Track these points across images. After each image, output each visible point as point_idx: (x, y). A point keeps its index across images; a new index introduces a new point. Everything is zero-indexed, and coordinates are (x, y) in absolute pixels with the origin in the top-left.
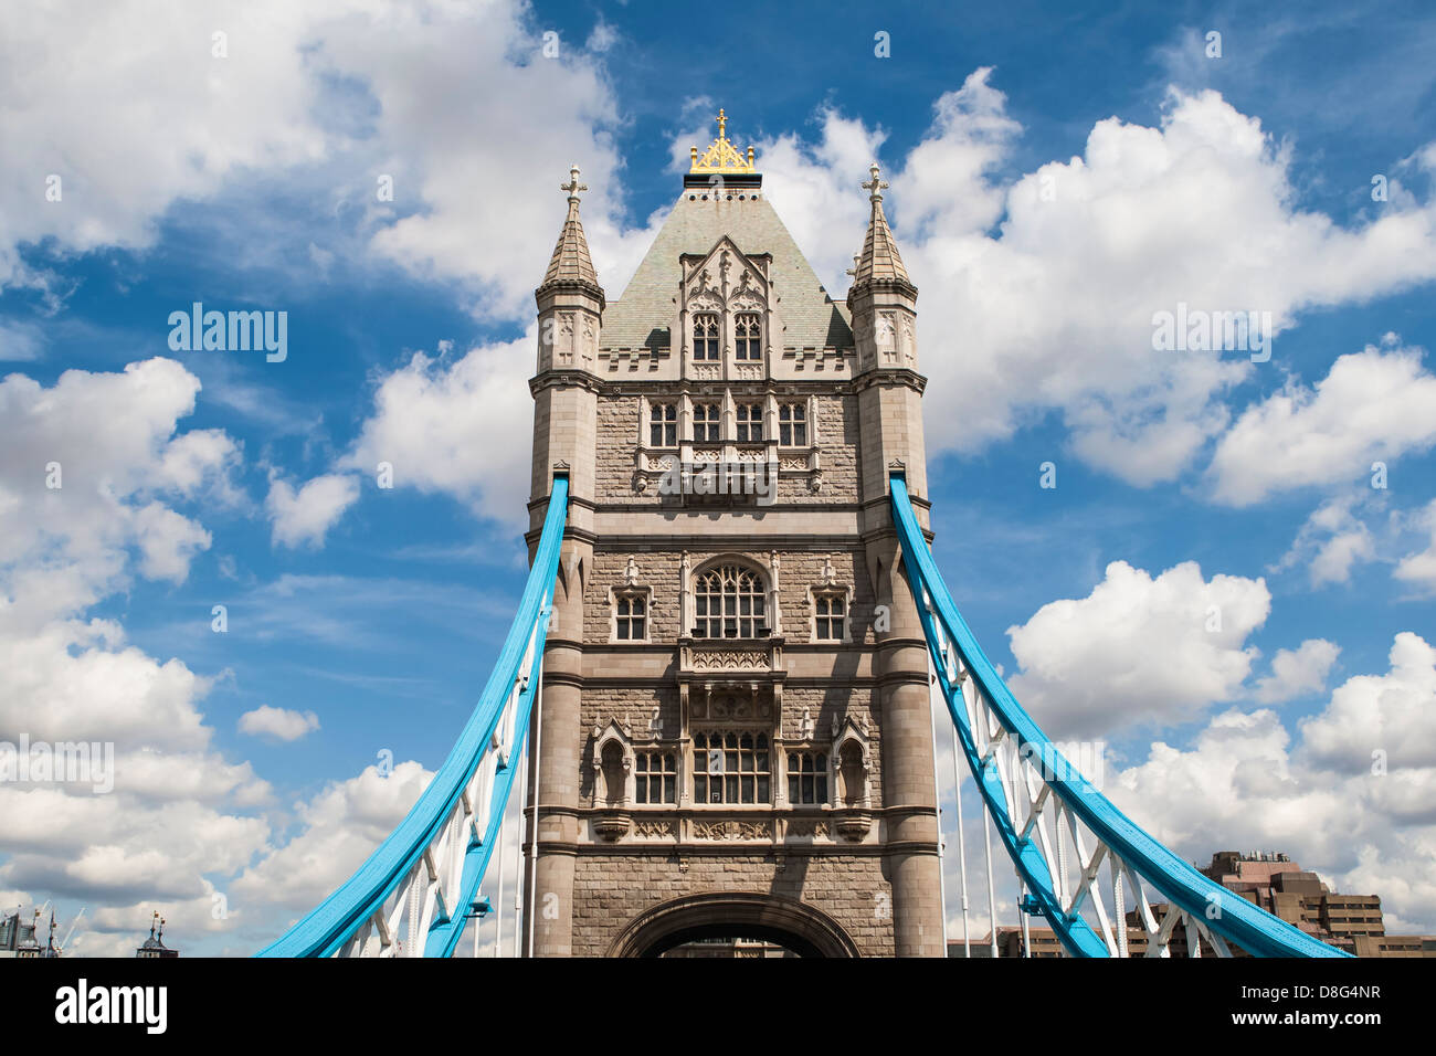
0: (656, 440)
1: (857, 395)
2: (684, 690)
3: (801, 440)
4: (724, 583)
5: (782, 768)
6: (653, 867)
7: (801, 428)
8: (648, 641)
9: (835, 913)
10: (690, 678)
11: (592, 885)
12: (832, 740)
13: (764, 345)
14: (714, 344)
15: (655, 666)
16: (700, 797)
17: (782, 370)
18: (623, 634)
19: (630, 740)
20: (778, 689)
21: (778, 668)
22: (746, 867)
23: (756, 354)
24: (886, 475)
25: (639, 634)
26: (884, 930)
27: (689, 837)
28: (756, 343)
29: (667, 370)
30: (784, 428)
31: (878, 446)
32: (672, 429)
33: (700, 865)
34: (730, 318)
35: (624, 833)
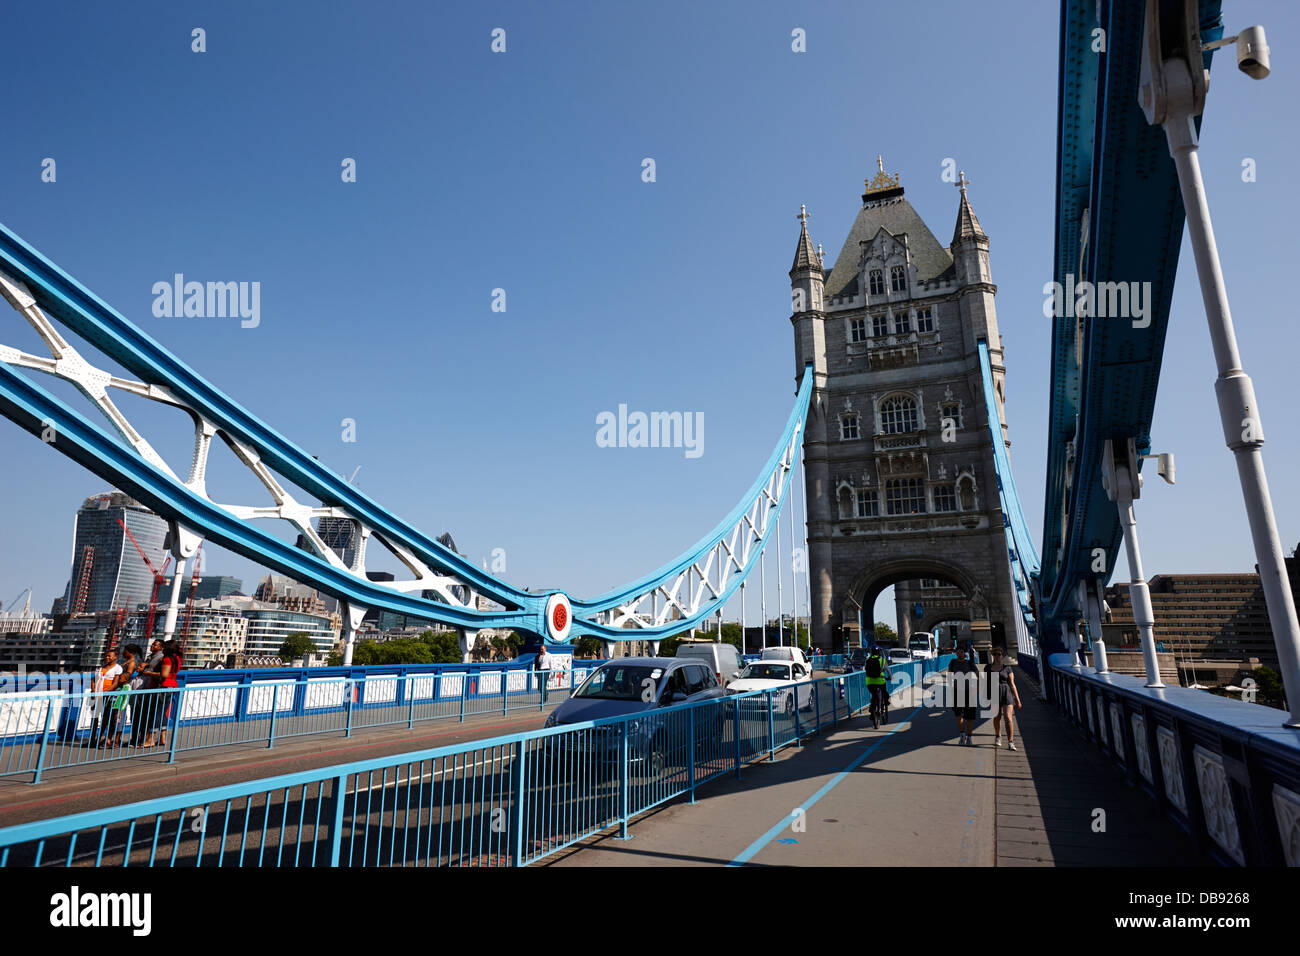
0: (855, 338)
1: (958, 300)
2: (878, 460)
3: (930, 327)
4: (895, 406)
5: (930, 495)
6: (869, 546)
7: (929, 323)
8: (859, 437)
9: (964, 564)
10: (880, 455)
11: (842, 556)
12: (956, 478)
13: (906, 283)
14: (881, 286)
15: (861, 449)
16: (890, 511)
17: (918, 292)
18: (846, 436)
19: (854, 486)
20: (926, 456)
21: (925, 445)
22: (917, 544)
23: (903, 287)
24: (976, 341)
25: (854, 435)
26: (989, 572)
27: (885, 531)
28: (903, 283)
29: (857, 303)
30: (921, 325)
31: (970, 326)
32: (863, 332)
33: (893, 545)
34: (888, 270)
35: (854, 531)
